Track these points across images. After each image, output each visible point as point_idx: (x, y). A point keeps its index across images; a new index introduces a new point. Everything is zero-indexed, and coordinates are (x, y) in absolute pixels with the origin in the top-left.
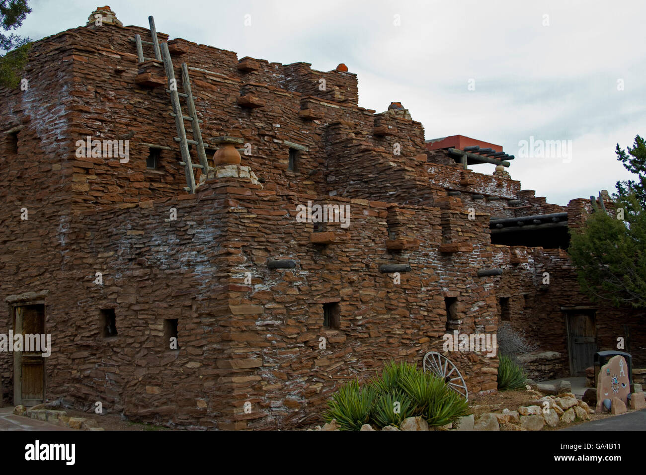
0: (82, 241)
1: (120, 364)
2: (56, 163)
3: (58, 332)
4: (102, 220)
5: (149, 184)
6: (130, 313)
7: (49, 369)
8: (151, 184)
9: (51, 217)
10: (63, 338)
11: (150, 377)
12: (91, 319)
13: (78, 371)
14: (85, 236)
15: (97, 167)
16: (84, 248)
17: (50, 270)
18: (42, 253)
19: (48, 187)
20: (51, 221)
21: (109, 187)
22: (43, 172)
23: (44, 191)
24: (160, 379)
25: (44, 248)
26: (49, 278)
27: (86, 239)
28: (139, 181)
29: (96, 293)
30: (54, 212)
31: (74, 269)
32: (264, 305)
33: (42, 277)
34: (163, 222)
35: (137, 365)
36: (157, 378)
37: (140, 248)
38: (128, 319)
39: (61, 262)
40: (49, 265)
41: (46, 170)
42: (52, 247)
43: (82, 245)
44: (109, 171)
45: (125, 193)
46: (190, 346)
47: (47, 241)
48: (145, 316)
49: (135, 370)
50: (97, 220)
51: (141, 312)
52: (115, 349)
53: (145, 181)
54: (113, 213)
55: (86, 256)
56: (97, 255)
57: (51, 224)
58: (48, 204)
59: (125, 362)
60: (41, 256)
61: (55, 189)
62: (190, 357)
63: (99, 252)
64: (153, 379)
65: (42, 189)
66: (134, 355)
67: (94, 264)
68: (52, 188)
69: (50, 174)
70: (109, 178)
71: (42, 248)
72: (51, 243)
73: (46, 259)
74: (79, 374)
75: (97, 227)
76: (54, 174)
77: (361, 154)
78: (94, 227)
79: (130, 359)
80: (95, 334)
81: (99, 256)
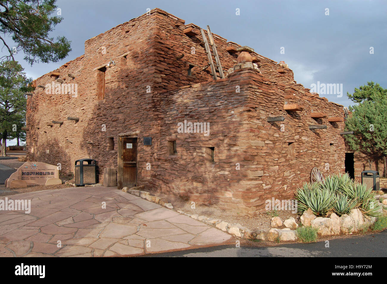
0: (158, 106)
1: (178, 169)
2: (145, 68)
3: (144, 152)
4: (169, 95)
5: (188, 82)
6: (185, 143)
7: (139, 170)
8: (189, 83)
9: (142, 95)
10: (147, 155)
11: (196, 178)
12: (162, 146)
13: (154, 172)
14: (160, 104)
15: (166, 71)
16: (159, 110)
17: (141, 121)
18: (137, 113)
19: (141, 80)
20: (142, 97)
21: (171, 82)
22: (139, 73)
23: (139, 82)
24: (202, 179)
25: (138, 110)
26: (140, 125)
27: (161, 105)
28: (184, 80)
29: (165, 132)
30: (144, 92)
31: (153, 120)
32: (264, 141)
33: (137, 124)
34: (207, 94)
35: (188, 171)
36: (200, 179)
37: (192, 109)
38: (183, 146)
39: (146, 117)
40: (141, 119)
41: (141, 72)
42: (142, 110)
43: (158, 108)
44: (171, 73)
45: (178, 85)
46: (222, 162)
47: (139, 107)
48: (195, 145)
49: (187, 173)
50: (166, 95)
51: (191, 143)
52: (175, 161)
53: (187, 80)
54: (176, 91)
55: (160, 114)
56: (166, 113)
57: (142, 98)
58: (141, 88)
59: (181, 168)
60: (137, 114)
61: (145, 81)
62: (221, 168)
63: (167, 112)
64: (198, 179)
65: (138, 81)
66: (187, 165)
67: (164, 118)
68: (143, 81)
69: (142, 74)
70: (171, 77)
71: (137, 110)
72: (142, 107)
73: (139, 116)
74: (155, 173)
75: (167, 99)
76: (144, 74)
77: (278, 78)
78: (165, 99)
79: (184, 167)
80: (164, 153)
81: (168, 113)
